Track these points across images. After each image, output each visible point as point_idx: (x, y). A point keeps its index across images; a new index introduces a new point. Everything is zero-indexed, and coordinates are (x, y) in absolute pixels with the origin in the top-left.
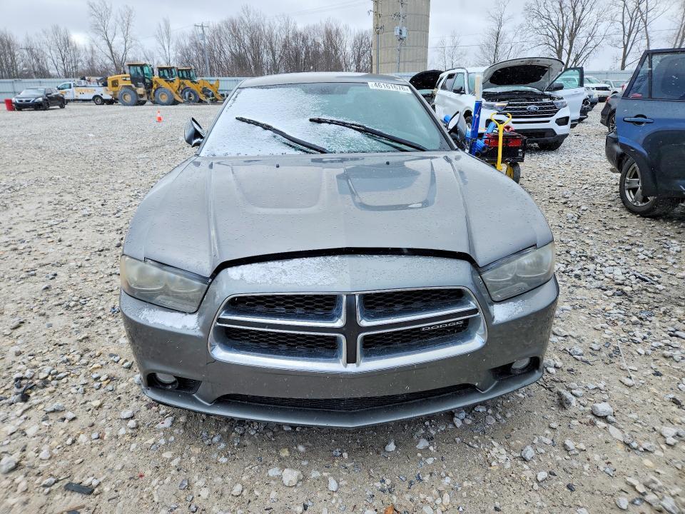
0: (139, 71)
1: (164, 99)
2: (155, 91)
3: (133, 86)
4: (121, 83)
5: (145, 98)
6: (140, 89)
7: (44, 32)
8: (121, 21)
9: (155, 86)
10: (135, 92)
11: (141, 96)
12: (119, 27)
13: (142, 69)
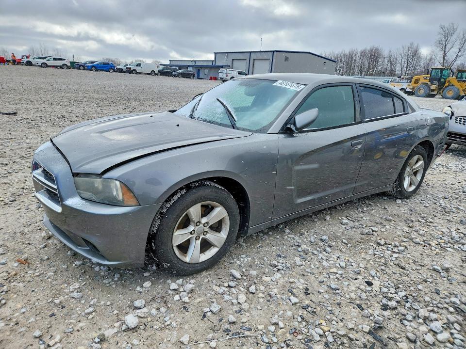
0: (439, 73)
1: (450, 94)
2: (445, 88)
3: (429, 83)
4: (422, 81)
5: (435, 93)
6: (433, 86)
7: (403, 47)
8: (462, 37)
9: (447, 84)
10: (430, 88)
11: (433, 91)
12: (458, 41)
13: (441, 72)
